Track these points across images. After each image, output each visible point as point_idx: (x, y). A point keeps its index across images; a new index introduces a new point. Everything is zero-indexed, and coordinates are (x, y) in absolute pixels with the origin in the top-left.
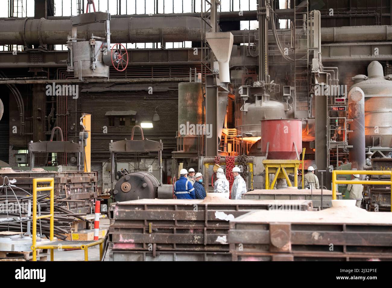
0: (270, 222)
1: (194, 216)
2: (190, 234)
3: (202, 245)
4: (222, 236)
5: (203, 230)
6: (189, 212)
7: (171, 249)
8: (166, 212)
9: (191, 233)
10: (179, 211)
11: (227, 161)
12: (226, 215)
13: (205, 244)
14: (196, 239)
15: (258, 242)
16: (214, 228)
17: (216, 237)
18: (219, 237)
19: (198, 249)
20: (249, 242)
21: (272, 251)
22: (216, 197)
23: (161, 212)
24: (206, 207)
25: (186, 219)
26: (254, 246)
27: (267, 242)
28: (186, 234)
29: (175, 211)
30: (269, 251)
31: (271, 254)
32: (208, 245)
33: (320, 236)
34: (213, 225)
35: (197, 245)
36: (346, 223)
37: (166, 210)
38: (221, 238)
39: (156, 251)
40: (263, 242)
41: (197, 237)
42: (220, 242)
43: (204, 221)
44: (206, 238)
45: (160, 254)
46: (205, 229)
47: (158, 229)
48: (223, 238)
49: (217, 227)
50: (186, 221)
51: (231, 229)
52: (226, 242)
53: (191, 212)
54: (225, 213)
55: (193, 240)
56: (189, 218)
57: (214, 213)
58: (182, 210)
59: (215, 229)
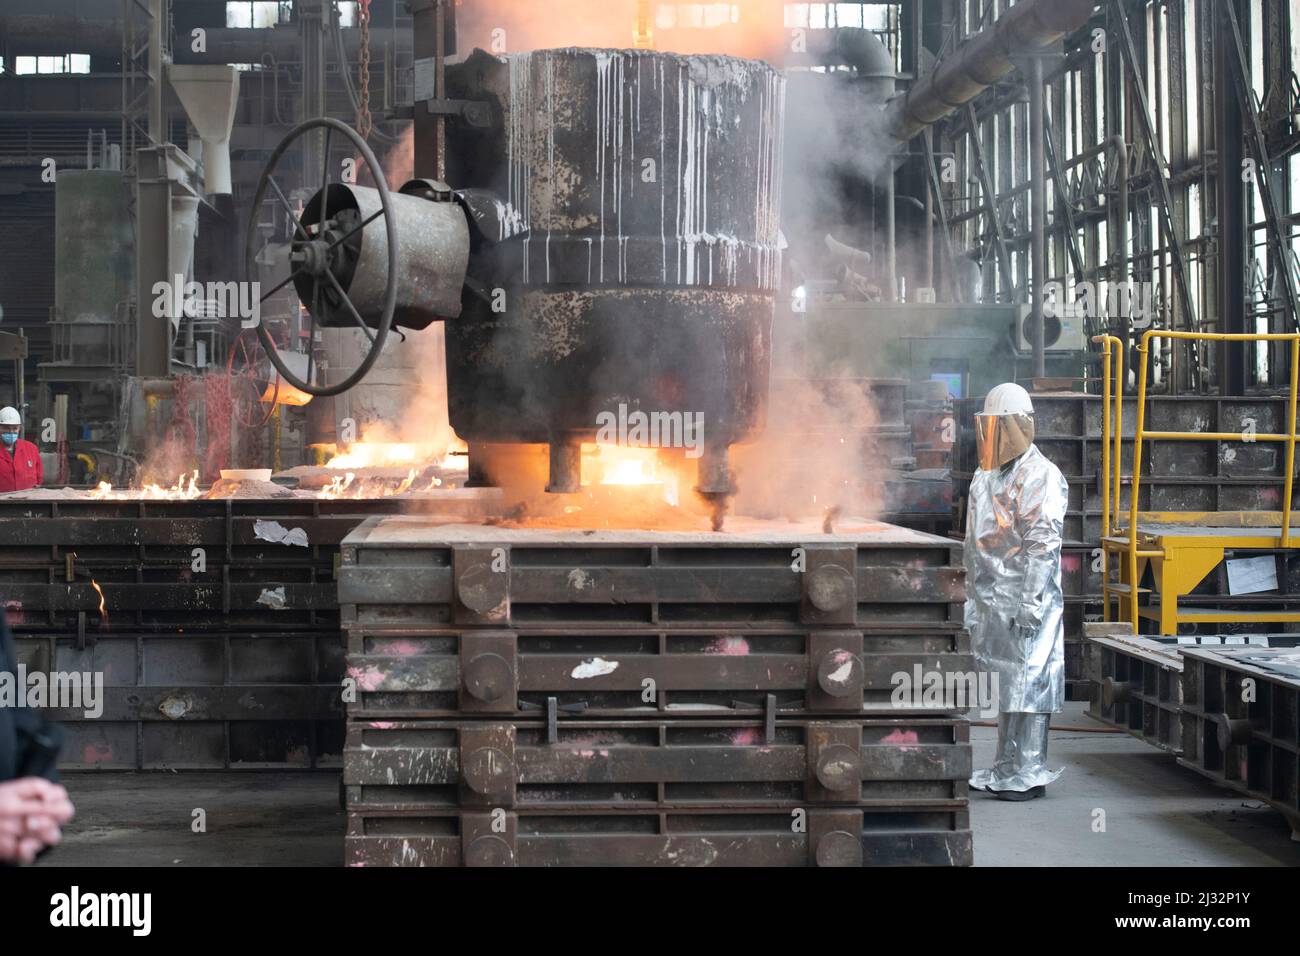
0: (452, 543)
1: (195, 534)
2: (182, 583)
3: (217, 613)
4: (272, 588)
5: (221, 571)
6: (179, 523)
7: (129, 625)
8: (114, 522)
9: (185, 580)
10: (150, 519)
11: (210, 390)
12: (285, 529)
13: (226, 610)
14: (201, 596)
15: (419, 599)
16: (251, 567)
17: (258, 593)
18: (264, 591)
19: (205, 624)
20: (395, 599)
21: (458, 622)
22: (246, 481)
23: (99, 521)
24: (229, 510)
25: (171, 542)
26: (408, 608)
27: (444, 599)
28: (172, 584)
29: (140, 519)
30: (449, 621)
31: (457, 632)
32: (235, 613)
33: (588, 579)
34: (248, 559)
35: (202, 614)
36: (657, 544)
37: (114, 516)
38: (271, 594)
39: (86, 631)
40: (434, 598)
41: (203, 593)
42: (268, 603)
43: (224, 548)
44: (228, 593)
45: (98, 639)
46: (226, 568)
47: (91, 571)
48: (276, 593)
49: (258, 564)
50: (171, 546)
51: (346, 563)
52: (285, 605)
53: (185, 523)
54: (282, 523)
55: (190, 601)
56: (179, 537)
57: (251, 524)
58: (160, 518)
59: (252, 569)
